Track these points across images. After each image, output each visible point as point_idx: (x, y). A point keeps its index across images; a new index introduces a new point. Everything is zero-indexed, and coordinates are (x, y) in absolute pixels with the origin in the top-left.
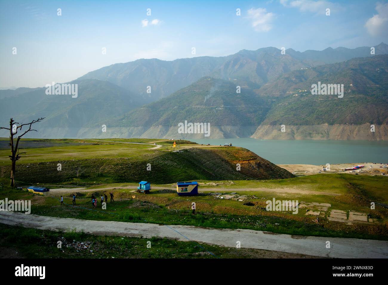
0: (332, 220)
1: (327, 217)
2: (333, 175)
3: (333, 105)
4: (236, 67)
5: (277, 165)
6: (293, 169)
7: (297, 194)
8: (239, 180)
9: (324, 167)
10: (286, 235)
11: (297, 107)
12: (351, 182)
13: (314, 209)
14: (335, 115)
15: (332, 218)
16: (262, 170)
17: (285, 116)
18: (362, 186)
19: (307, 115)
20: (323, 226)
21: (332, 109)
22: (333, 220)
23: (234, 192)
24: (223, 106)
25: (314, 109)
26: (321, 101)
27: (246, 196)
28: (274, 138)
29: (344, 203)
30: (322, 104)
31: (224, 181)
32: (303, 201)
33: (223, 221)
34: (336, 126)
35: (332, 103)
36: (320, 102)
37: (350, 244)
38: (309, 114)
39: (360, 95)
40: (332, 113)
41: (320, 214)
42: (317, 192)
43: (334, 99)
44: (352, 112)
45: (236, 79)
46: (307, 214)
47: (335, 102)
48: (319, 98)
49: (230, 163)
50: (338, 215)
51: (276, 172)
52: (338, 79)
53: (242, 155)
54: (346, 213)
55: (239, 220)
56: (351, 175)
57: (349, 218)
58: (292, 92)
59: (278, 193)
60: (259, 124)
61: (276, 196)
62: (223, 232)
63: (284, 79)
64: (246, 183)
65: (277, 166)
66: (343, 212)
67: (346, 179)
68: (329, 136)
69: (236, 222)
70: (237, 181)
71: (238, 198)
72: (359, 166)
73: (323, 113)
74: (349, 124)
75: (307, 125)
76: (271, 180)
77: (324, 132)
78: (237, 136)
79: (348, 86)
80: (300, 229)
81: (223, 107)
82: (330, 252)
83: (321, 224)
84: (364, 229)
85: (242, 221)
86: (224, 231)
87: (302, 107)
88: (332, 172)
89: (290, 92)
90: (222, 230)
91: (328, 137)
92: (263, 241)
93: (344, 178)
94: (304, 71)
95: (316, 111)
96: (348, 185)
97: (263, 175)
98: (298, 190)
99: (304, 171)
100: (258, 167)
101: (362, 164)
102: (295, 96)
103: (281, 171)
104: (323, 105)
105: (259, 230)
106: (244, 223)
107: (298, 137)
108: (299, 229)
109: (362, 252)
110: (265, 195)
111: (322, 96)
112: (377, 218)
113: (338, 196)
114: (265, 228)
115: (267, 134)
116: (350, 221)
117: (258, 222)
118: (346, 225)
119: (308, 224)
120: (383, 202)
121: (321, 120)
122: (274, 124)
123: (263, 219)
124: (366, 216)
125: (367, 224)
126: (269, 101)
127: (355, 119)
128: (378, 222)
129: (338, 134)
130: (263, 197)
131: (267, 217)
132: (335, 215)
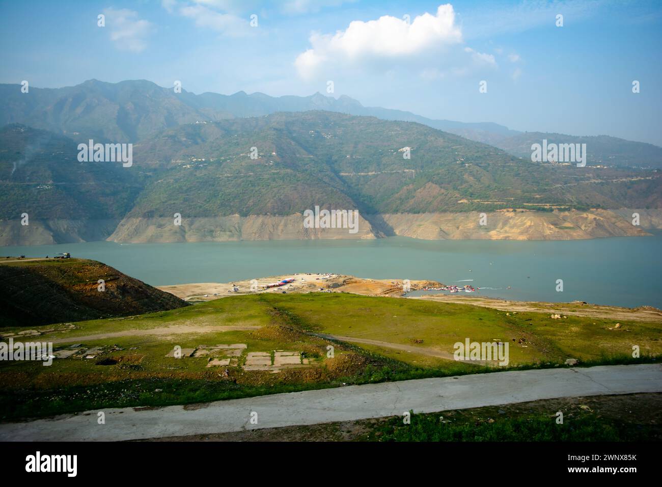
0: (249, 370)
1: (242, 366)
2: (249, 297)
3: (247, 184)
4: (79, 110)
5: (157, 287)
6: (184, 293)
7: (192, 334)
8: (87, 319)
9: (234, 286)
10: (174, 406)
11: (189, 186)
12: (276, 305)
13: (221, 356)
14: (250, 201)
15: (250, 367)
16: (129, 299)
17: (169, 202)
18: (291, 310)
19: (206, 200)
20: (235, 381)
21: (245, 191)
22: (251, 369)
23: (76, 343)
24: (51, 182)
25: (217, 190)
26: (228, 177)
27: (101, 348)
28: (150, 240)
29: (267, 340)
30: (230, 182)
31: (55, 325)
32: (202, 344)
33: (56, 399)
34: (252, 217)
35: (245, 181)
36: (226, 179)
37: (276, 404)
38: (209, 199)
39: (287, 170)
40: (246, 197)
41: (230, 363)
42: (224, 326)
43: (248, 175)
44: (275, 196)
45: (77, 133)
46: (209, 365)
47: (250, 179)
48: (226, 172)
49: (68, 289)
50: (258, 360)
51: (155, 300)
53: (91, 273)
54: (270, 355)
55: (87, 393)
56: (275, 294)
57: (275, 363)
58: (180, 162)
59: (158, 336)
60: (121, 216)
61: (153, 342)
62: (56, 422)
63: (167, 138)
64: (101, 324)
65: (156, 289)
66: (265, 354)
67: (269, 302)
68: (241, 235)
69: (82, 398)
70: (82, 322)
71: (85, 354)
72: (287, 279)
73: (232, 197)
74: (271, 214)
75: (206, 216)
76: (147, 315)
77: (233, 228)
78: (80, 239)
79: (269, 155)
80: (198, 392)
81: (52, 185)
82: (247, 422)
83: (231, 379)
84: (297, 376)
85: (94, 396)
86: (58, 420)
87: (198, 186)
88: (248, 292)
89: (177, 160)
90: (53, 418)
91: (240, 236)
92: (134, 425)
93: (265, 300)
94: (200, 126)
95: (220, 193)
96: (272, 311)
97: (131, 307)
98: (192, 327)
99: (203, 295)
100: (123, 294)
101: (292, 276)
102: (185, 168)
103: (164, 298)
104: (231, 184)
105: (127, 407)
106: (97, 398)
107: (192, 238)
108: (196, 392)
109: (294, 413)
110: (136, 342)
111: (229, 170)
112: (314, 357)
113: (258, 329)
114: (137, 400)
115: (137, 233)
116: (276, 367)
117: (123, 392)
118: (270, 374)
119: (211, 382)
120: (322, 330)
121: (228, 208)
122: (149, 215)
123: (133, 386)
124: (298, 355)
125: (301, 368)
126: (140, 175)
127: (280, 207)
128: (315, 363)
129: (254, 231)
130: (133, 346)
131: (140, 381)
132: (254, 360)
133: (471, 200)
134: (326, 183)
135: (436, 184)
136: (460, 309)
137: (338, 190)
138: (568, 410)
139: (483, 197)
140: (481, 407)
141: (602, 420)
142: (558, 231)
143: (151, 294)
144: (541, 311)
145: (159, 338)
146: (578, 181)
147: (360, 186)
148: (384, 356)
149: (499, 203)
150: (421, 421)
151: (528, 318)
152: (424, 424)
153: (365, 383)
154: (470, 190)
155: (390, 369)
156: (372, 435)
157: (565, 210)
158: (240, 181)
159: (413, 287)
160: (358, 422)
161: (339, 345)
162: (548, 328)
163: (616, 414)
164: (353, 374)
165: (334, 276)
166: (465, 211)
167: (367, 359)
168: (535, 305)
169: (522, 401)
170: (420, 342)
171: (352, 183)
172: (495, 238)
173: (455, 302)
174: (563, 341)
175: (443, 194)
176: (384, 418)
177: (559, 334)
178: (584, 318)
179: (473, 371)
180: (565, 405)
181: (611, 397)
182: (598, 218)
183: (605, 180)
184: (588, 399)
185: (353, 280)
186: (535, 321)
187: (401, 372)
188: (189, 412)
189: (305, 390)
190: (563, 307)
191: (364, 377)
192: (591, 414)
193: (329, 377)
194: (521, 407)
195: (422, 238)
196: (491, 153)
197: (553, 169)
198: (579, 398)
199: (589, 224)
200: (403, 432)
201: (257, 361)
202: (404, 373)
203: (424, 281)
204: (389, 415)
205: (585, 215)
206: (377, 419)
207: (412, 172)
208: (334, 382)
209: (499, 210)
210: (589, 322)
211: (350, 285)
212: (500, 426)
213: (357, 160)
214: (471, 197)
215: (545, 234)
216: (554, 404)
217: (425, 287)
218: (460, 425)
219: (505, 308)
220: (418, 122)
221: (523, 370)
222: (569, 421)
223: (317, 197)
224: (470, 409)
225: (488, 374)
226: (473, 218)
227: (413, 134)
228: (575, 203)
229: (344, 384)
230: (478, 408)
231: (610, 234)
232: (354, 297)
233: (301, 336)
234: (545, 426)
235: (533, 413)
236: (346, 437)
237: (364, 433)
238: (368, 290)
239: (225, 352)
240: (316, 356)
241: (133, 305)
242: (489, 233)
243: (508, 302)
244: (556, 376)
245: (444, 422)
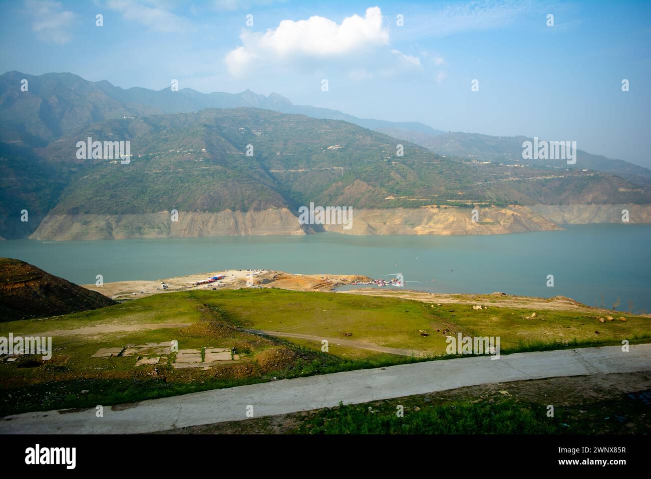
0: (180, 367)
1: (172, 364)
2: (178, 294)
3: (176, 180)
5: (83, 286)
6: (111, 291)
7: (120, 333)
8: (8, 320)
9: (163, 283)
10: (101, 407)
11: (116, 182)
12: (207, 302)
13: (149, 354)
14: (179, 198)
15: (180, 364)
16: (53, 298)
17: (95, 199)
18: (223, 307)
19: (133, 197)
20: (165, 379)
21: (174, 187)
22: (182, 366)
25: (145, 187)
26: (157, 173)
28: (76, 238)
29: (197, 337)
30: (158, 178)
32: (130, 343)
34: (182, 214)
35: (174, 178)
36: (155, 175)
37: (207, 401)
38: (137, 195)
39: (217, 167)
40: (175, 194)
41: (159, 361)
42: (153, 324)
43: (177, 171)
44: (205, 193)
46: (138, 364)
47: (179, 175)
48: (154, 168)
51: (81, 299)
52: (183, 139)
53: (12, 272)
54: (200, 352)
55: (8, 397)
56: (205, 291)
57: (205, 359)
59: (85, 335)
60: (45, 213)
61: (80, 342)
63: (93, 133)
64: (23, 325)
65: (82, 288)
66: (195, 351)
67: (199, 299)
68: (170, 231)
69: (3, 403)
71: (6, 357)
72: (217, 276)
73: (161, 194)
74: (201, 211)
75: (134, 213)
76: (72, 315)
77: (163, 225)
79: (199, 151)
80: (126, 392)
82: (177, 420)
83: (161, 377)
84: (228, 372)
85: (16, 399)
87: (126, 183)
88: (177, 290)
91: (169, 233)
93: (195, 297)
94: (128, 121)
95: (149, 189)
96: (202, 308)
97: (55, 306)
98: (121, 326)
99: (131, 293)
100: (46, 294)
101: (222, 273)
102: (112, 163)
103: (90, 297)
104: (160, 181)
105: (51, 410)
106: (19, 401)
107: (119, 235)
108: (124, 392)
109: (225, 409)
110: (61, 343)
111: (158, 166)
112: (245, 353)
113: (188, 327)
114: (63, 403)
115: (61, 231)
116: (207, 364)
117: (48, 395)
118: (201, 371)
119: (140, 381)
120: (252, 326)
121: (157, 204)
122: (74, 212)
123: (58, 388)
124: (229, 351)
125: (231, 364)
126: (64, 171)
127: (210, 204)
128: (246, 358)
129: (184, 228)
130: (58, 347)
131: (65, 382)
132: (185, 357)
133: (398, 196)
134: (256, 180)
135: (364, 181)
136: (388, 302)
137: (268, 187)
138: (488, 396)
139: (409, 194)
140: (408, 396)
141: (520, 404)
142: (479, 227)
143: (77, 293)
144: (464, 303)
145: (85, 338)
146: (497, 179)
147: (290, 183)
148: (314, 349)
149: (424, 199)
150: (351, 411)
151: (452, 309)
152: (354, 414)
153: (295, 377)
154: (397, 188)
155: (320, 363)
156: (303, 427)
157: (485, 206)
158: (169, 177)
159: (342, 282)
160: (288, 416)
161: (270, 340)
162: (471, 318)
163: (534, 398)
164: (283, 369)
165: (265, 272)
166: (392, 208)
167: (297, 353)
168: (458, 297)
169: (446, 389)
170: (349, 335)
171: (282, 180)
172: (420, 233)
173: (383, 296)
174: (485, 330)
175: (371, 190)
176: (314, 410)
177: (480, 324)
178: (503, 308)
179: (399, 362)
180: (486, 391)
181: (528, 382)
182: (515, 214)
183: (522, 178)
184: (507, 385)
185: (283, 276)
186: (458, 312)
187: (331, 365)
188: (118, 412)
189: (236, 386)
190: (484, 298)
191: (295, 371)
192: (510, 399)
193: (260, 372)
194: (444, 394)
195: (350, 234)
196: (416, 152)
197: (474, 167)
198: (499, 384)
199: (508, 219)
200: (333, 423)
201: (188, 358)
202: (333, 366)
203: (353, 276)
204: (320, 407)
205: (503, 211)
206: (308, 412)
207: (341, 169)
208: (265, 377)
209: (424, 207)
210: (508, 312)
211: (280, 280)
212: (425, 414)
213: (286, 158)
214: (397, 193)
215: (467, 229)
216: (476, 390)
217: (354, 282)
218: (388, 414)
219: (430, 300)
220: (346, 120)
221: (447, 359)
222: (490, 406)
223: (247, 194)
224: (397, 398)
225: (414, 364)
226: (399, 214)
227: (342, 132)
228: (495, 200)
229: (275, 378)
230: (405, 397)
231: (527, 228)
232: (285, 292)
233: (232, 332)
234: (467, 412)
235: (456, 400)
236: (277, 430)
237: (295, 426)
238: (298, 285)
239: (155, 351)
240: (247, 352)
241: (58, 305)
242: (415, 228)
243: (433, 295)
244: (477, 363)
245: (373, 412)
